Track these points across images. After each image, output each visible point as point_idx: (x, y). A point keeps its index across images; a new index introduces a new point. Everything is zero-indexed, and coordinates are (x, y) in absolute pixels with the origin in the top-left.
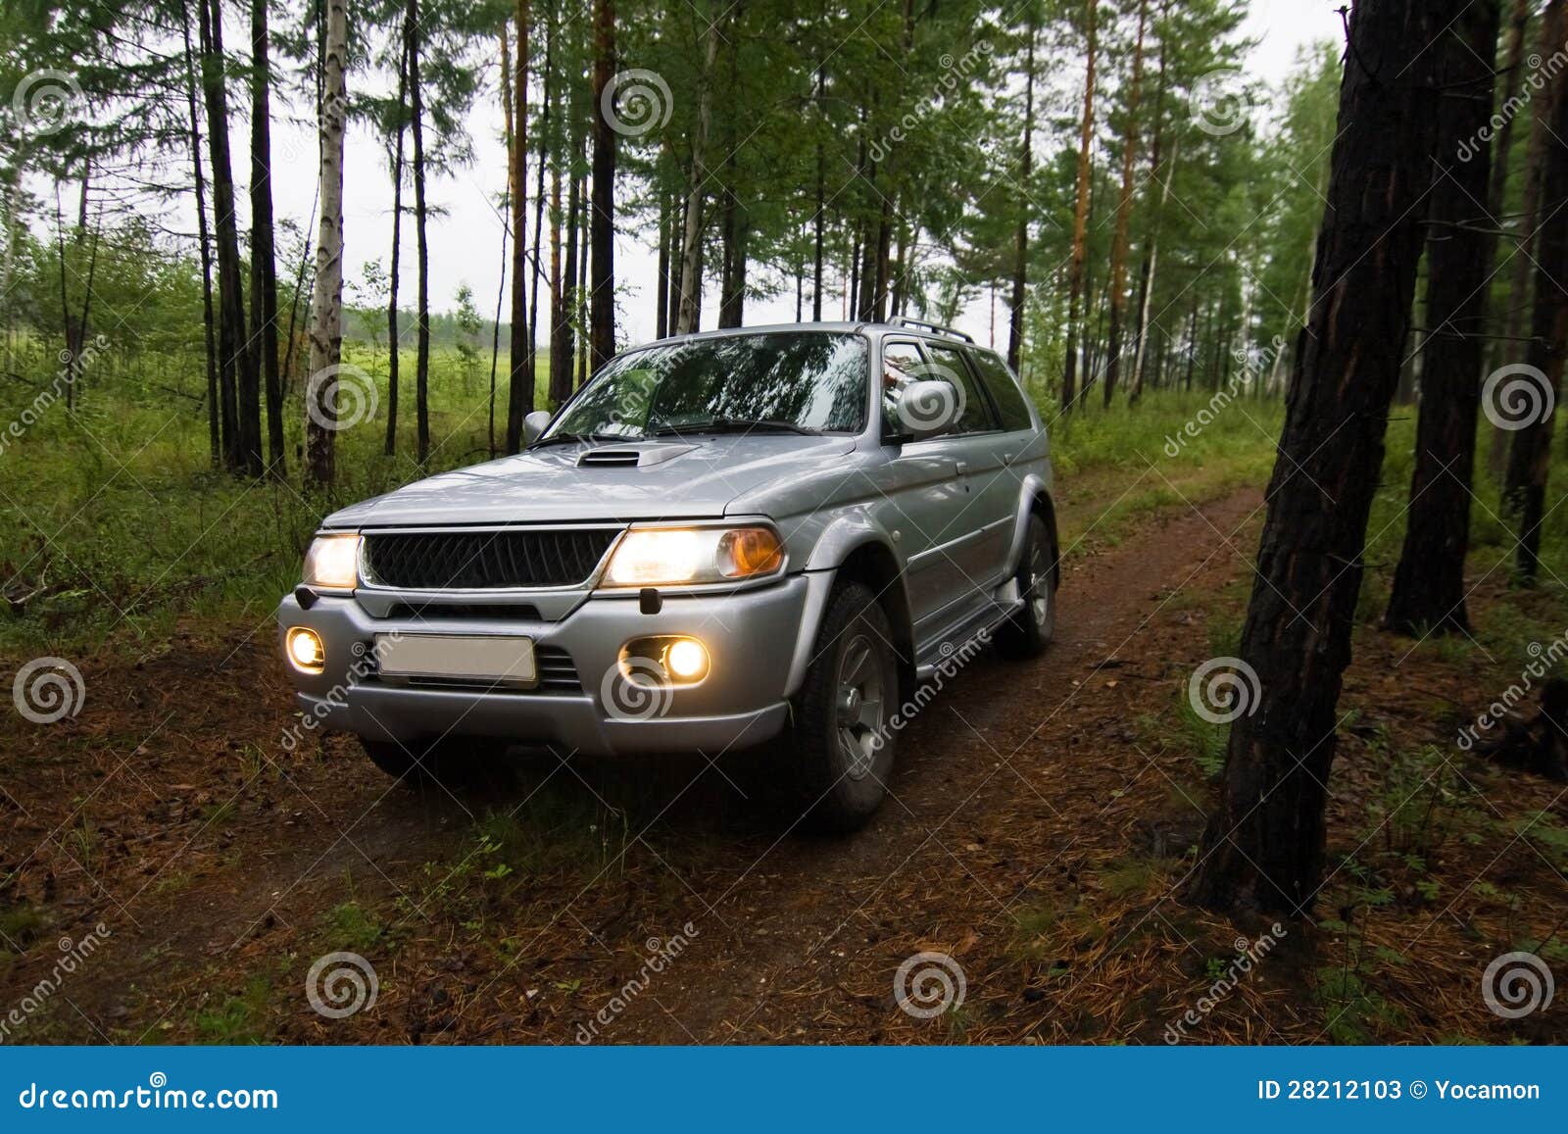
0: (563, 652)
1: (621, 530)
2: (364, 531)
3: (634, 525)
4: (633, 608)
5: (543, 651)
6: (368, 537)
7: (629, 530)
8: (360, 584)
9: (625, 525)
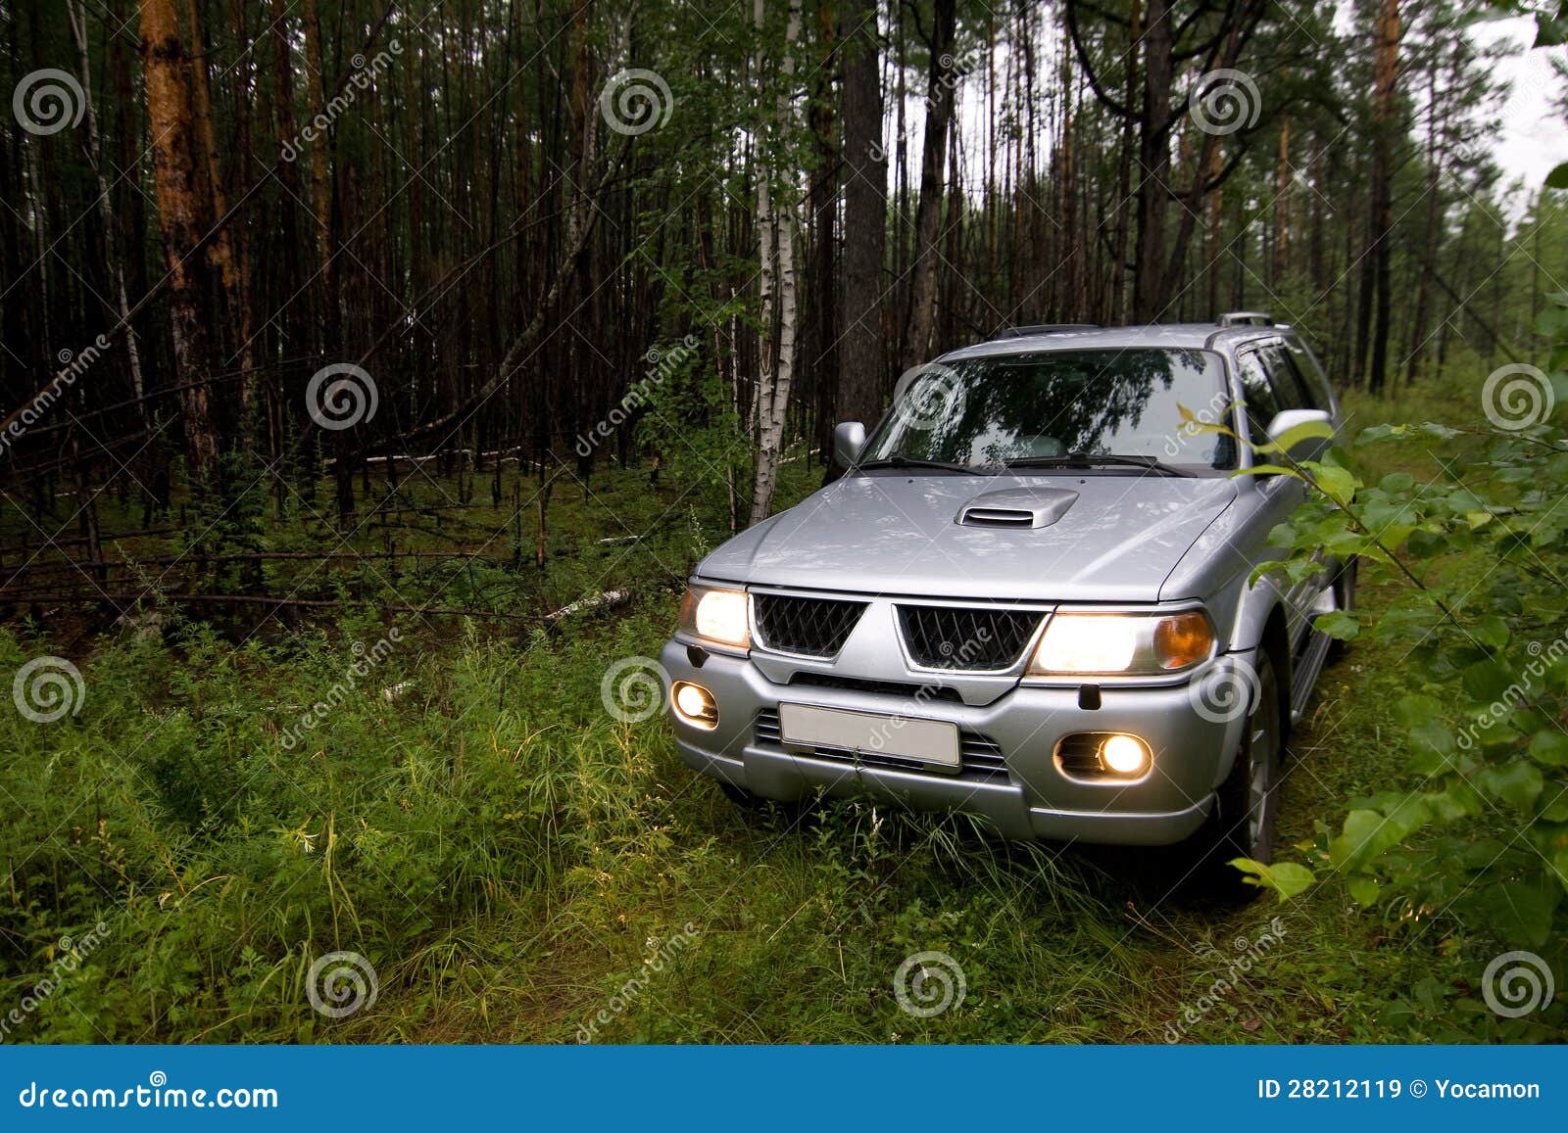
0: (990, 740)
1: (1045, 613)
2: (750, 589)
3: (1061, 608)
4: (1071, 701)
5: (967, 738)
6: (758, 597)
7: (1054, 613)
8: (753, 647)
9: (1050, 608)
